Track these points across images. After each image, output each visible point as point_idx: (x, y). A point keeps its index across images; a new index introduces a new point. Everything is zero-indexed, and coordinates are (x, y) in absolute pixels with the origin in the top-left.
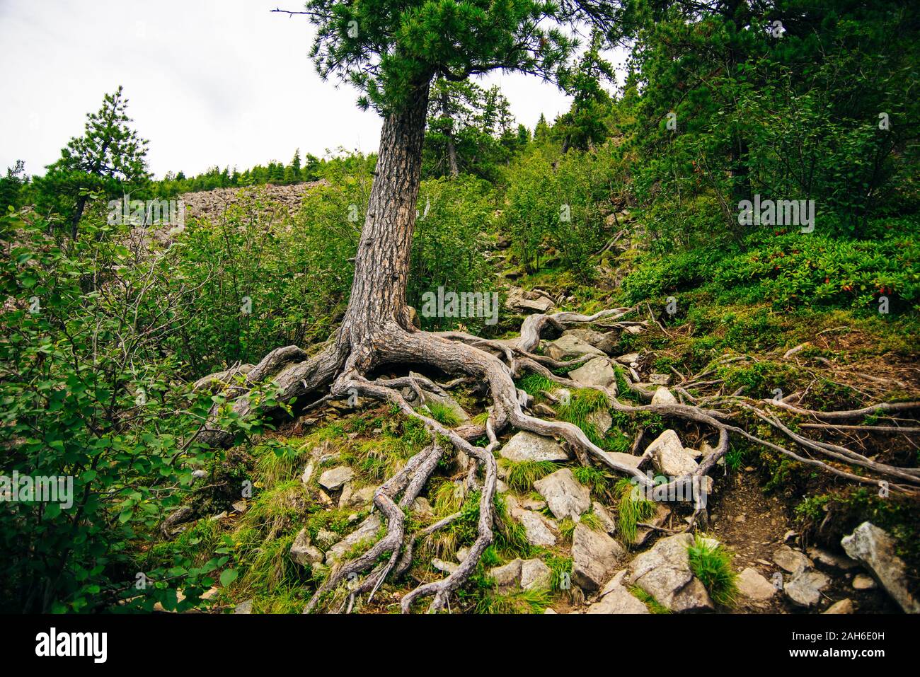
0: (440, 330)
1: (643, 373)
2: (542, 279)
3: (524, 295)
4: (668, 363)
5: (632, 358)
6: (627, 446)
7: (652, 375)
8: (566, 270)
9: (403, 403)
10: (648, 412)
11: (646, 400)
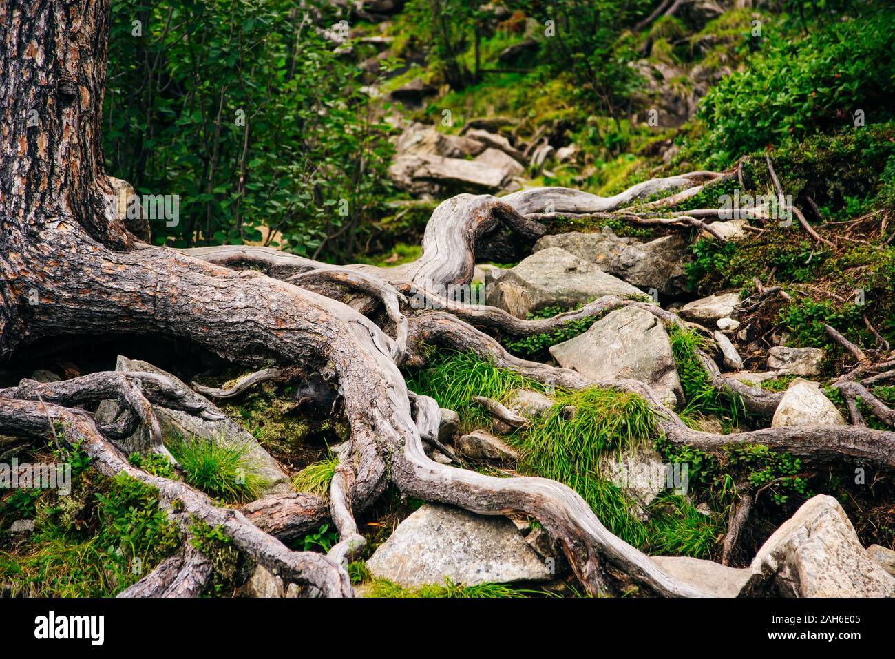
0: (208, 243)
1: (753, 346)
2: (491, 102)
3: (441, 147)
4: (821, 318)
5: (722, 306)
6: (709, 540)
7: (774, 350)
8: (554, 75)
9: (99, 443)
10: (761, 449)
11: (759, 416)
